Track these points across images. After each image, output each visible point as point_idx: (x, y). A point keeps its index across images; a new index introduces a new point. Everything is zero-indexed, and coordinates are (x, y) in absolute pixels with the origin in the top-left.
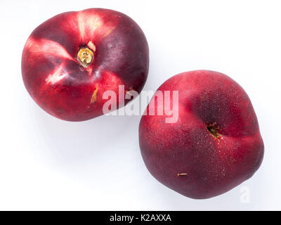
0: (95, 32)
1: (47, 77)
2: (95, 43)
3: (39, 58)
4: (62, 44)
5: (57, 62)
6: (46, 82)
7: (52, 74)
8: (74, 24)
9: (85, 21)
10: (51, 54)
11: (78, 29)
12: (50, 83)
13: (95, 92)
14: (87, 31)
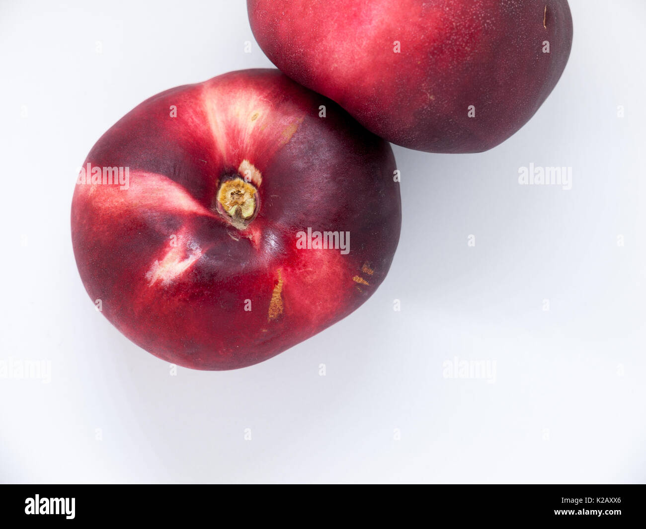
0: (253, 136)
1: (148, 267)
2: (257, 163)
3: (122, 221)
4: (174, 176)
5: (170, 226)
6: (147, 282)
7: (160, 259)
8: (197, 121)
9: (224, 109)
10: (151, 208)
11: (209, 133)
12: (159, 282)
13: (278, 289)
14: (233, 134)
